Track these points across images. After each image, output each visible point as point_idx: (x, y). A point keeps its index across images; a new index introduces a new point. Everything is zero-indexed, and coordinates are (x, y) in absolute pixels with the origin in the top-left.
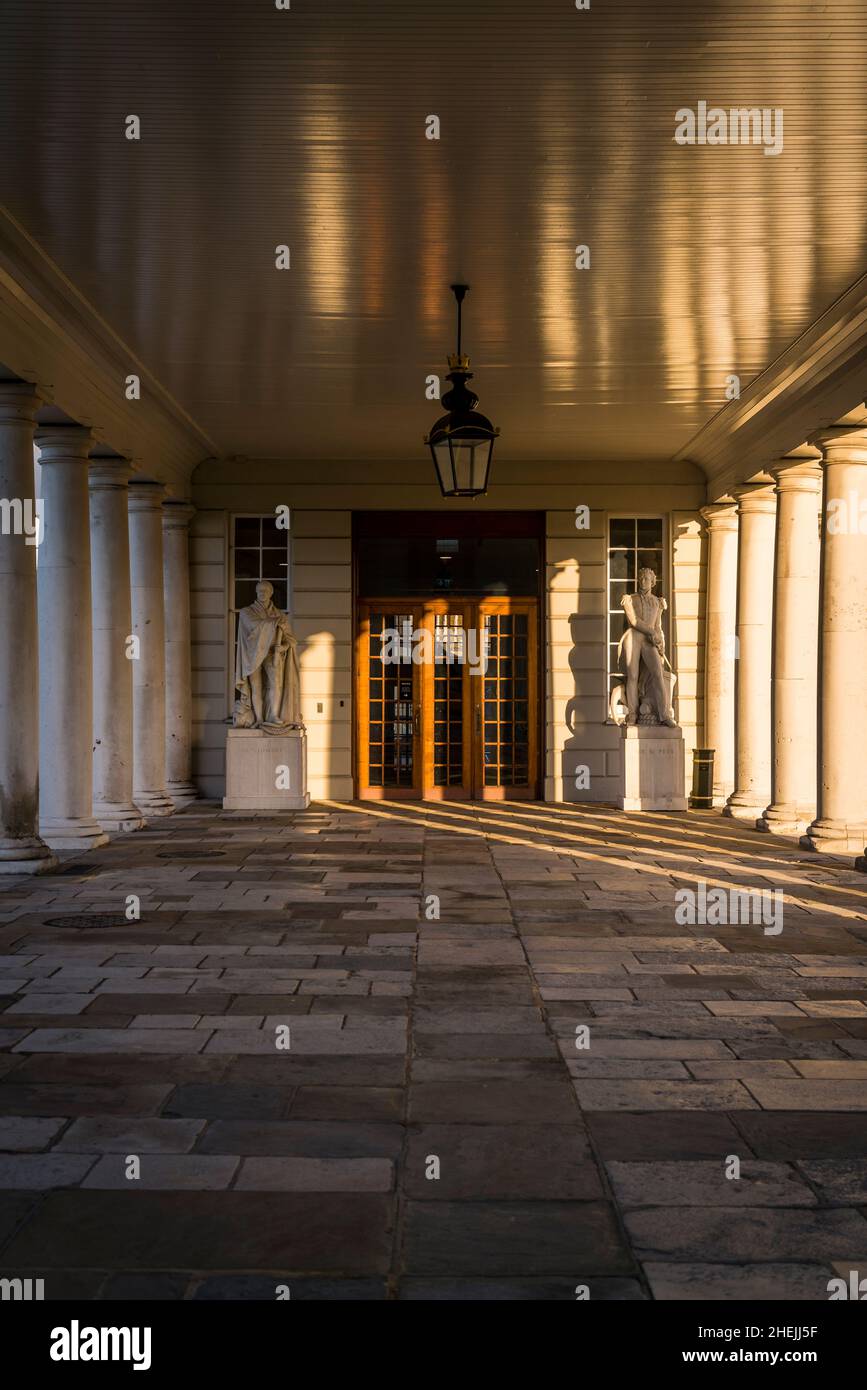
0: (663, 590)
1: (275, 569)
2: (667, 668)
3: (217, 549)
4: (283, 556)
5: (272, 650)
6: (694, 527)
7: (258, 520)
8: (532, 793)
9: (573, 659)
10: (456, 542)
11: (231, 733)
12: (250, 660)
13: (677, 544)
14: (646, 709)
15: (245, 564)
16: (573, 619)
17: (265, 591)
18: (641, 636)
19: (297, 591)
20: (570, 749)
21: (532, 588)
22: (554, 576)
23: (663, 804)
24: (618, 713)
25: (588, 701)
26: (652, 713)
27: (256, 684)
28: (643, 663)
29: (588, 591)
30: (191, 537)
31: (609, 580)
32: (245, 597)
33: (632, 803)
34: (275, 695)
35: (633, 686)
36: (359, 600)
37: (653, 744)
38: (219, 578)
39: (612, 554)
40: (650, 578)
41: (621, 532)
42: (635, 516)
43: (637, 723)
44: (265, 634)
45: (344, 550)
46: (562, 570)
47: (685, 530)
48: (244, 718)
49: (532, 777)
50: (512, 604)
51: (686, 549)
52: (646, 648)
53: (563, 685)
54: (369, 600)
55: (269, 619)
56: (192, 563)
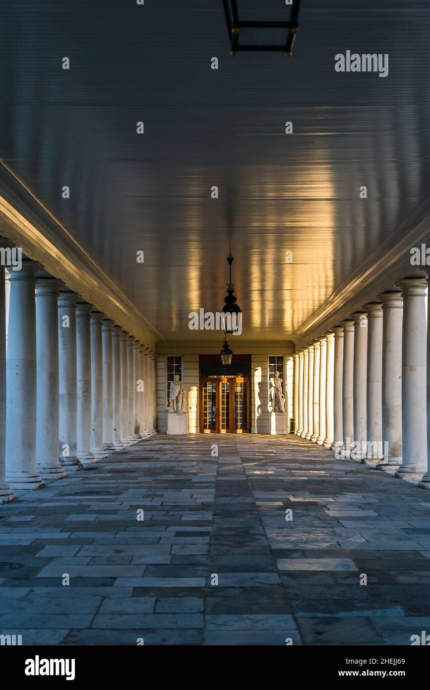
0: (282, 376)
1: (178, 371)
2: (283, 397)
3: (163, 365)
4: (180, 366)
5: (179, 393)
6: (292, 359)
7: (173, 357)
8: (248, 431)
9: (259, 394)
11: (169, 414)
12: (173, 395)
13: (287, 363)
14: (277, 408)
15: (170, 369)
16: (259, 383)
17: (177, 377)
18: (275, 389)
19: (184, 376)
20: (258, 419)
21: (249, 376)
22: (255, 371)
23: (281, 433)
24: (270, 409)
25: (263, 406)
26: (278, 409)
27: (175, 402)
28: (276, 396)
29: (264, 376)
30: (156, 362)
31: (269, 373)
32: (171, 378)
33: (273, 432)
34: (180, 405)
35: (274, 402)
36: (201, 379)
37: (278, 417)
38: (163, 373)
39: (270, 366)
40: (278, 374)
41: (272, 360)
42: (276, 356)
43: (275, 411)
44: (178, 389)
45: (197, 366)
46: (257, 370)
47: (289, 359)
48: (172, 411)
49: (248, 427)
50: (244, 379)
51: (289, 365)
52: (277, 392)
53: (257, 402)
54: (204, 378)
55: (179, 385)
56: (156, 369)
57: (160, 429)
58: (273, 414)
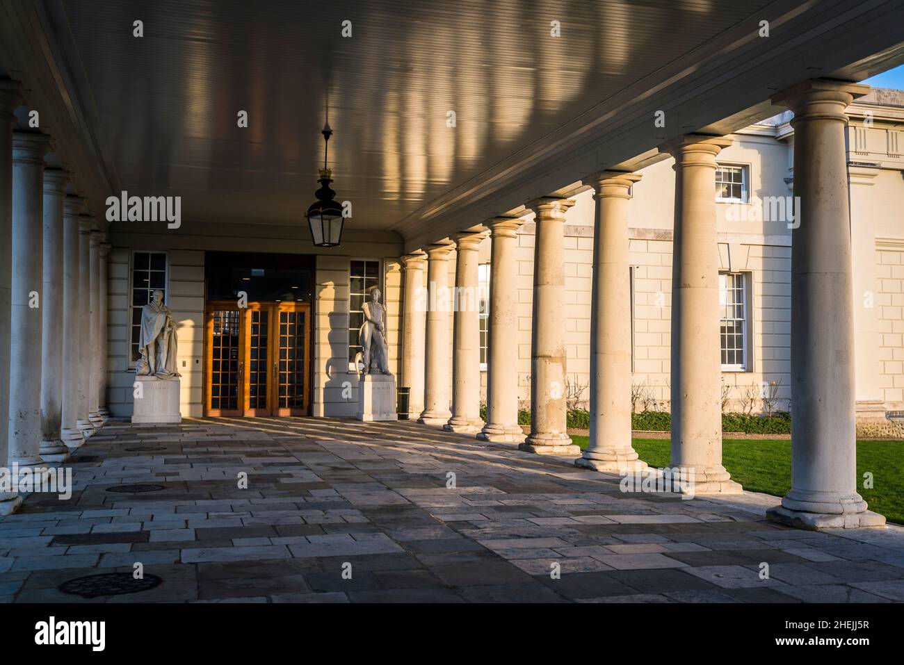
1: (158, 284)
3: (123, 270)
4: (163, 275)
5: (163, 330)
6: (397, 266)
7: (147, 254)
8: (304, 412)
9: (331, 337)
10: (263, 270)
12: (148, 337)
13: (388, 275)
14: (375, 365)
15: (139, 280)
16: (331, 315)
17: (159, 296)
18: (373, 325)
19: (172, 295)
20: (328, 387)
21: (308, 296)
22: (321, 290)
23: (383, 417)
25: (338, 361)
27: (152, 350)
28: (374, 340)
29: (339, 301)
31: (349, 294)
32: (141, 299)
33: (368, 416)
34: (163, 356)
35: (368, 353)
36: (208, 303)
37: (379, 384)
38: (124, 288)
39: (352, 280)
40: (378, 294)
41: (356, 268)
42: (365, 260)
43: (369, 373)
44: (158, 321)
45: (200, 274)
46: (325, 287)
47: (391, 268)
48: (145, 370)
49: (306, 403)
50: (296, 306)
51: (392, 277)
52: (375, 332)
53: (325, 352)
54: (214, 302)
55: (160, 313)
56: (109, 279)
57: (116, 409)
58: (368, 378)
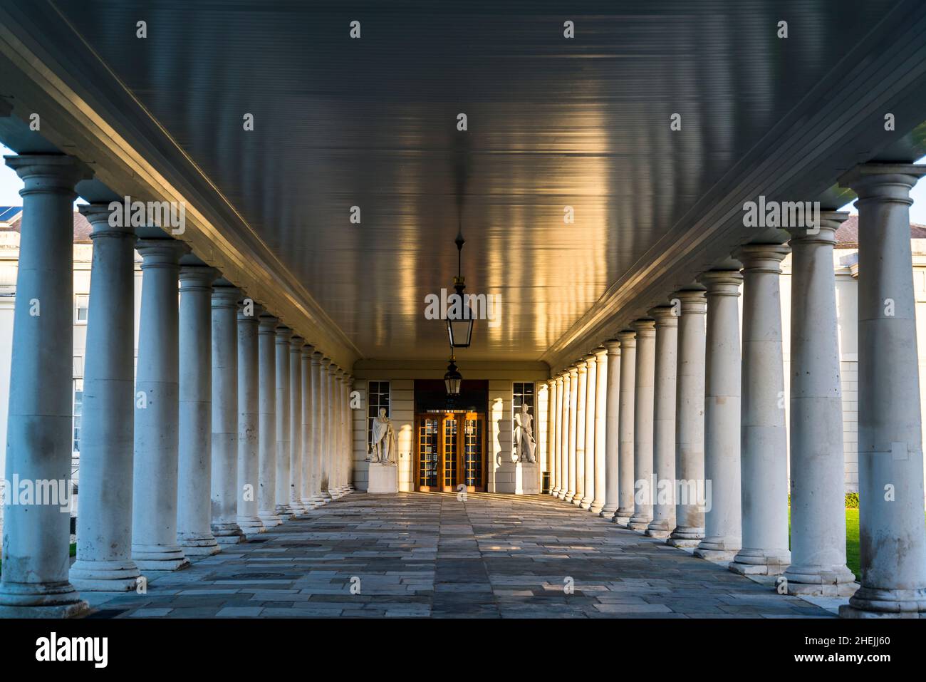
1: (385, 403)
2: (532, 441)
4: (387, 396)
5: (386, 434)
6: (546, 386)
7: (378, 383)
8: (483, 488)
9: (499, 437)
11: (371, 464)
12: (377, 437)
13: (539, 393)
14: (524, 456)
15: (372, 400)
16: (499, 421)
17: (382, 412)
18: (522, 430)
19: (393, 410)
20: (498, 472)
21: (484, 410)
22: (493, 404)
23: (530, 492)
24: (515, 458)
25: (505, 453)
26: (526, 458)
27: (379, 446)
28: (523, 439)
29: (506, 411)
30: (353, 389)
31: (513, 406)
32: (373, 413)
33: (519, 490)
34: (386, 450)
35: (520, 448)
36: (416, 414)
37: (526, 469)
38: (364, 405)
39: (515, 396)
40: (526, 407)
41: (518, 388)
42: (523, 382)
43: (521, 462)
44: (383, 428)
45: (411, 395)
46: (497, 402)
47: (542, 387)
48: (375, 459)
49: (483, 483)
50: (477, 416)
51: (542, 395)
52: (524, 434)
53: (496, 447)
54: (420, 414)
55: (385, 423)
57: (358, 485)
58: (519, 465)
